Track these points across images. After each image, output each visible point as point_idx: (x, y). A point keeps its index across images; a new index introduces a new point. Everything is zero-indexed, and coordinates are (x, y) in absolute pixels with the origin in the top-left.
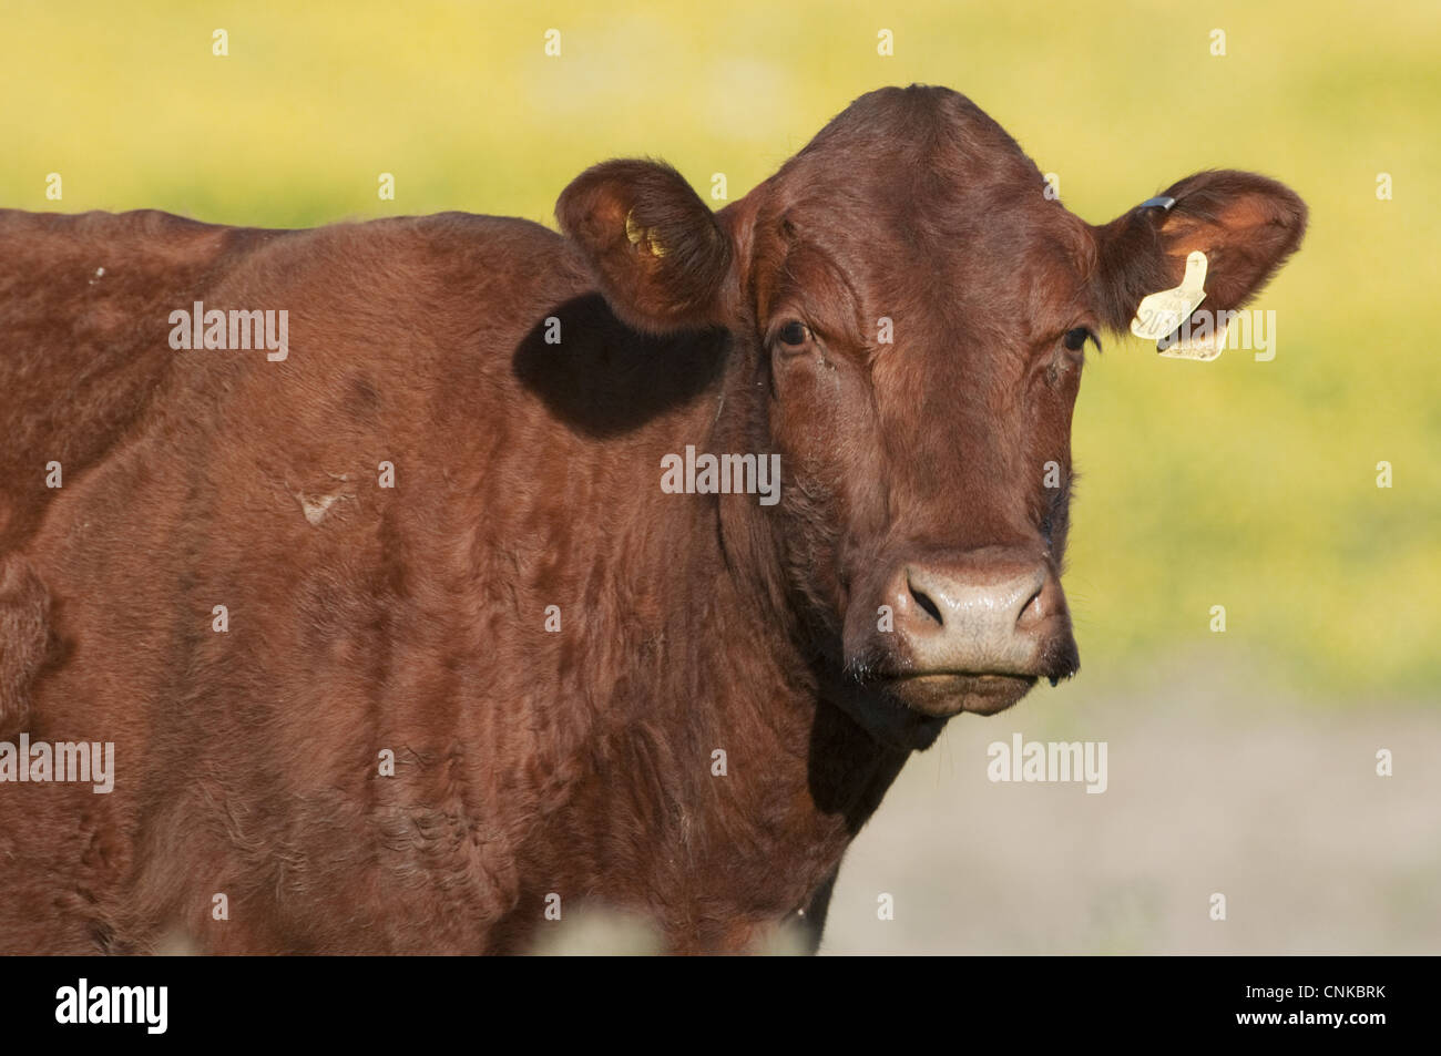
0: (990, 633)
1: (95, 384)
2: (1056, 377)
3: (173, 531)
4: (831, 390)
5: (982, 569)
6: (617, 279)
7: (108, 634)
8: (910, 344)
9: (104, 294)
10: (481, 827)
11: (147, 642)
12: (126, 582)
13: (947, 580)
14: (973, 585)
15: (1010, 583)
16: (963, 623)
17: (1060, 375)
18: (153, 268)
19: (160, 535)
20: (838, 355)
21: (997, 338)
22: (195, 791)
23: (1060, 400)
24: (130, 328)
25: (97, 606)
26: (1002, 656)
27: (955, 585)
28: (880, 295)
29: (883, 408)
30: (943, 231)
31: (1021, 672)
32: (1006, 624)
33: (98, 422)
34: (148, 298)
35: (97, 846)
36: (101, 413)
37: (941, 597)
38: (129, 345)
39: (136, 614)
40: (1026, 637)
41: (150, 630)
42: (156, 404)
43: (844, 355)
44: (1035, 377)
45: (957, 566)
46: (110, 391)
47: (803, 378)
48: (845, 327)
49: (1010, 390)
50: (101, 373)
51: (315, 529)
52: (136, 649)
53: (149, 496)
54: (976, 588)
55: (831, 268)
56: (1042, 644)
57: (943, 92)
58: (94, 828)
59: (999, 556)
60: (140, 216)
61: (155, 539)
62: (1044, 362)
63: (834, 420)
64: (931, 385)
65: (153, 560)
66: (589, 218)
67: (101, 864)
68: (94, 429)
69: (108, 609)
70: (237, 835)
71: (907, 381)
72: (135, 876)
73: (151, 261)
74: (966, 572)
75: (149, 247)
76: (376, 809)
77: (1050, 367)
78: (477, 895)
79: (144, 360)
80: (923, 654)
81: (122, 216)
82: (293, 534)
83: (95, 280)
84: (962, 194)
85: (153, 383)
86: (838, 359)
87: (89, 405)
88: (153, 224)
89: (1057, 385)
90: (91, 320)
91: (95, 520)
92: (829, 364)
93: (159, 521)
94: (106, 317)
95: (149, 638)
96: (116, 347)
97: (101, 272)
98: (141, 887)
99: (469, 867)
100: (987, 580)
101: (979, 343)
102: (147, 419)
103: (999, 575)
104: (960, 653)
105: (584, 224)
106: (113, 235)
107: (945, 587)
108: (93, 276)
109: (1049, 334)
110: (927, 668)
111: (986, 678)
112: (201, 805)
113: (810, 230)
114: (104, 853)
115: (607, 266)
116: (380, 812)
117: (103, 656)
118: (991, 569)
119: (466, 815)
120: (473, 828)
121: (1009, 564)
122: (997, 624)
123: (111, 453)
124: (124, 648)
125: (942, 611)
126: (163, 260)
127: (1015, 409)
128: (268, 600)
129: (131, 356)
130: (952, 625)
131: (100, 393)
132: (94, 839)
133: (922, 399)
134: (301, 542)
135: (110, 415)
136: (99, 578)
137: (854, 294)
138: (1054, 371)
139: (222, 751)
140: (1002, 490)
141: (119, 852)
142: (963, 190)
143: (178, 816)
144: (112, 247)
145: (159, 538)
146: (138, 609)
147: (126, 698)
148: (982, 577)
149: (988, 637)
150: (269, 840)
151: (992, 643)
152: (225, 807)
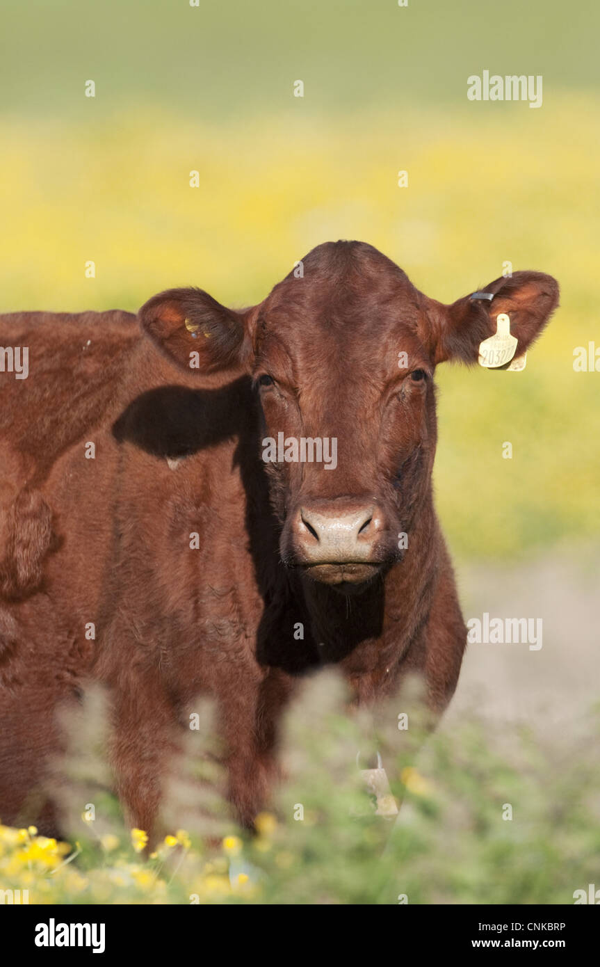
0: (343, 543)
1: (80, 401)
2: (405, 397)
3: (113, 478)
4: (283, 409)
5: (338, 509)
6: (175, 352)
7: (80, 533)
8: (318, 384)
9: (90, 354)
10: (248, 628)
11: (101, 538)
12: (90, 505)
13: (319, 515)
14: (333, 518)
15: (354, 516)
16: (328, 538)
17: (408, 396)
18: (115, 340)
19: (107, 481)
20: (285, 391)
21: (365, 380)
22: (119, 615)
23: (408, 408)
24: (101, 371)
25: (75, 518)
26: (352, 554)
27: (323, 519)
28: (304, 359)
29: (304, 418)
30: (344, 321)
31: (365, 561)
32: (351, 537)
33: (80, 421)
34: (112, 356)
35: (77, 646)
36: (82, 417)
37: (317, 525)
38: (99, 380)
39: (95, 523)
40: (366, 543)
41: (102, 531)
42: (108, 411)
43: (288, 391)
44: (392, 397)
45: (324, 508)
46: (87, 405)
47: (271, 403)
48: (287, 376)
49: (371, 407)
50: (84, 395)
51: (174, 473)
52: (95, 541)
53: (101, 460)
54: (335, 519)
55: (281, 345)
56: (375, 546)
57: (356, 244)
58: (74, 637)
59: (349, 501)
60: (113, 312)
61: (104, 483)
62: (397, 389)
63: (285, 426)
64: (326, 407)
65: (104, 494)
66: (156, 321)
67: (79, 656)
68: (78, 424)
69: (80, 520)
70: (140, 639)
71: (316, 405)
72: (95, 661)
73: (114, 335)
74: (329, 511)
75: (113, 329)
76: (199, 620)
77: (400, 391)
78: (248, 666)
79: (105, 388)
80: (311, 554)
81: (103, 314)
82: (162, 476)
83: (86, 346)
84: (358, 300)
85: (108, 400)
86: (286, 394)
87: (77, 412)
88: (117, 317)
89: (406, 400)
90: (82, 368)
91: (76, 473)
92: (282, 396)
93: (106, 473)
94: (90, 366)
95: (102, 535)
96: (93, 381)
97: (89, 342)
98: (98, 667)
99: (244, 650)
100: (341, 515)
101: (355, 383)
102: (103, 419)
103: (347, 511)
104: (329, 554)
105: (152, 325)
106: (96, 324)
107: (318, 520)
108: (85, 345)
109: (398, 376)
110: (315, 561)
111: (349, 565)
112: (121, 622)
113: (275, 324)
114: (80, 650)
115: (169, 346)
116: (201, 621)
117: (78, 545)
118: (343, 509)
119: (241, 622)
120: (245, 629)
121: (353, 505)
122: (346, 537)
123: (84, 438)
124: (88, 541)
125: (317, 532)
126: (120, 336)
127: (376, 417)
128: (149, 512)
129: (100, 385)
130: (323, 540)
131: (83, 405)
132: (75, 643)
133: (322, 415)
134: (167, 480)
135: (86, 417)
136: (76, 503)
137: (292, 359)
138: (403, 393)
139: (132, 592)
140: (358, 464)
141: (88, 649)
142: (360, 298)
143: (112, 630)
144: (96, 330)
145: (106, 482)
146: (97, 520)
147: (90, 567)
148: (338, 513)
149: (343, 545)
150: (155, 640)
151: (345, 548)
152: (133, 622)
